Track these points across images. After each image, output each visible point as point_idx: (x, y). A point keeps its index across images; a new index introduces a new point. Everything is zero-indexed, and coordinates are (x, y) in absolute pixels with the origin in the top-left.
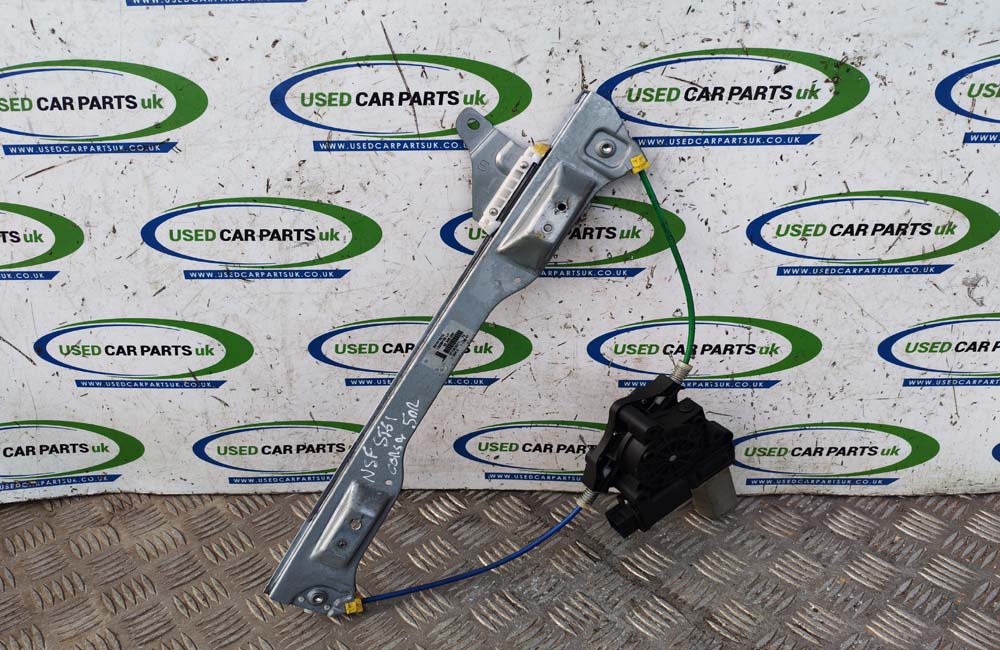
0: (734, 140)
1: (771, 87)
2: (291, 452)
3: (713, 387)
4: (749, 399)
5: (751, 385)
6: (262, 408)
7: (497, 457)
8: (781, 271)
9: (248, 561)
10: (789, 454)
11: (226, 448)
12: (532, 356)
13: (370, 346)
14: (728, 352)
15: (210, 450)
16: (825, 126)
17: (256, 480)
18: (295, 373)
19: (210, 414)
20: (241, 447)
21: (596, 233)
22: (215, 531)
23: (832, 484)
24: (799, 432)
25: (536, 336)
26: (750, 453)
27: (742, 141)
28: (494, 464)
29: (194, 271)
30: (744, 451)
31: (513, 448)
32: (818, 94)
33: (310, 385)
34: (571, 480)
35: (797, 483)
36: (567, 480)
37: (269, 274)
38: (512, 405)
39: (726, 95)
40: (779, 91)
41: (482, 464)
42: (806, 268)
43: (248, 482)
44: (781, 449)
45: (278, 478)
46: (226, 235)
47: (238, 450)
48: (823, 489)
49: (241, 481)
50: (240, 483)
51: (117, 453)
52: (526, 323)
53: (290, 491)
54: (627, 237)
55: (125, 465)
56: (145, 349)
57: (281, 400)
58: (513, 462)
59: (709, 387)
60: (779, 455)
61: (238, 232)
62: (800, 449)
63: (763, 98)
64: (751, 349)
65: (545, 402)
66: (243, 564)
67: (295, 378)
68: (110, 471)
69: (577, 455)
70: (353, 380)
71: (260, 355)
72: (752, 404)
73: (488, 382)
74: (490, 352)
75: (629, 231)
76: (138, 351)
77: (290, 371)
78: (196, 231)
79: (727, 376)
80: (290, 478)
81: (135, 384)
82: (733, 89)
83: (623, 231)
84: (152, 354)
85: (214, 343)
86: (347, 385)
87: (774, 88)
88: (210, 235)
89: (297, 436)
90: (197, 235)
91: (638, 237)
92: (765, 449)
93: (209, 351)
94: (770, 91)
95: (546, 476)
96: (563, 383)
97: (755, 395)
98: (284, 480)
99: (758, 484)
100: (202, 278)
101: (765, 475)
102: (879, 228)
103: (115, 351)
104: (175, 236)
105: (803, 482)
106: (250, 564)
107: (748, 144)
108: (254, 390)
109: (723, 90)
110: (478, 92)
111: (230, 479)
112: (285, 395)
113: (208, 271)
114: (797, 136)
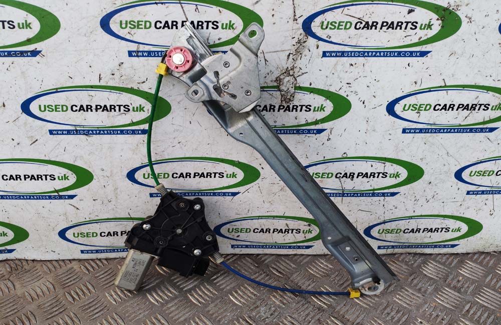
0: (382, 54)
1: (405, 22)
2: (117, 235)
3: (363, 196)
4: (382, 203)
5: (383, 195)
6: (99, 211)
7: (238, 236)
8: (404, 131)
9: (93, 301)
10: (402, 232)
11: (78, 233)
12: (260, 179)
13: (165, 174)
14: (372, 177)
15: (69, 234)
16: (435, 46)
17: (97, 251)
18: (119, 190)
19: (68, 214)
20: (87, 233)
21: (299, 108)
22: (73, 282)
23: (424, 248)
24: (408, 221)
25: (263, 168)
26: (381, 232)
27: (387, 54)
28: (236, 240)
29: (55, 130)
30: (377, 231)
31: (248, 231)
32: (432, 27)
33: (129, 197)
34: (280, 248)
35: (405, 248)
36: (278, 248)
37: (102, 132)
38: (248, 207)
39: (379, 26)
40: (410, 24)
41: (229, 240)
42: (418, 129)
43: (92, 253)
44: (398, 230)
45: (110, 250)
46: (74, 108)
47: (85, 235)
48: (419, 251)
49: (88, 252)
50: (88, 253)
51: (13, 237)
52: (257, 161)
53: (117, 257)
54: (318, 111)
55: (18, 244)
56: (27, 177)
57: (111, 206)
58: (247, 238)
59: (360, 196)
60: (396, 233)
61: (82, 106)
62: (408, 229)
63: (401, 29)
64: (385, 175)
65: (267, 205)
66: (89, 303)
67: (119, 193)
68: (9, 247)
69: (284, 234)
70: (154, 194)
71: (97, 180)
72: (384, 205)
73: (234, 194)
74: (236, 177)
75: (319, 107)
76: (22, 178)
77: (116, 189)
78: (56, 106)
79: (371, 190)
80: (117, 250)
81: (22, 197)
82: (383, 22)
83: (315, 108)
84: (31, 180)
85: (69, 173)
86: (151, 197)
87: (407, 23)
88: (65, 108)
89: (121, 226)
90: (56, 108)
91: (324, 111)
92: (389, 230)
93: (65, 178)
94: (404, 25)
95: (266, 246)
96: (277, 194)
97: (386, 200)
98: (114, 251)
99: (384, 248)
100: (60, 134)
101: (388, 244)
102: (461, 106)
103: (8, 178)
104: (43, 109)
105: (409, 247)
106: (94, 303)
107: (390, 56)
108: (94, 200)
109: (377, 23)
110: (230, 21)
111: (81, 251)
112: (113, 203)
113: (64, 130)
114: (419, 52)
